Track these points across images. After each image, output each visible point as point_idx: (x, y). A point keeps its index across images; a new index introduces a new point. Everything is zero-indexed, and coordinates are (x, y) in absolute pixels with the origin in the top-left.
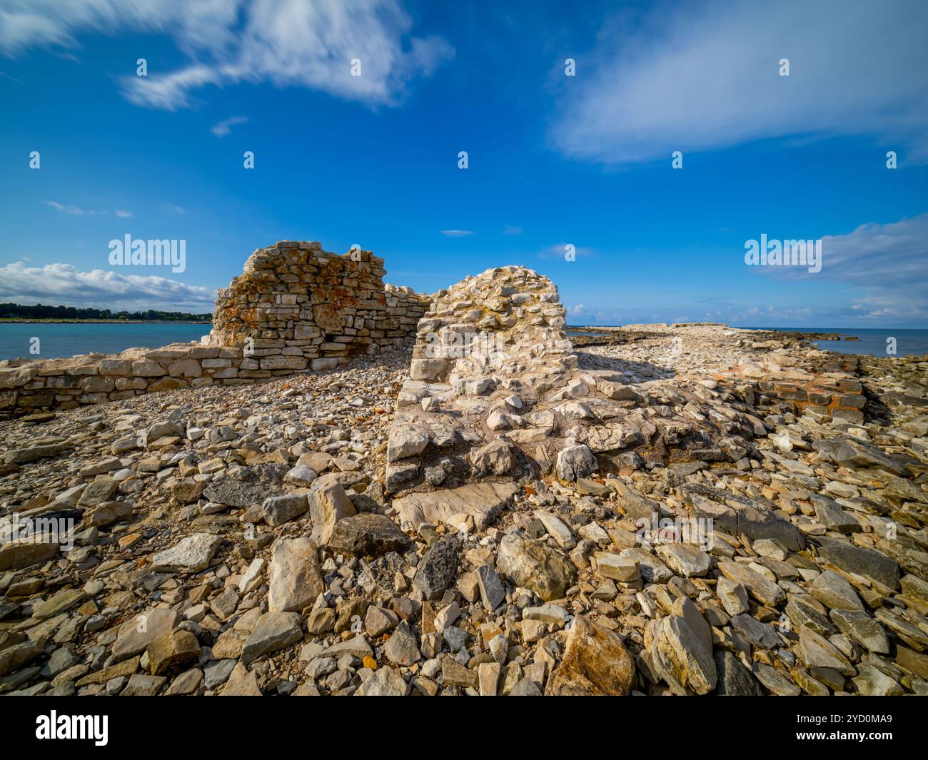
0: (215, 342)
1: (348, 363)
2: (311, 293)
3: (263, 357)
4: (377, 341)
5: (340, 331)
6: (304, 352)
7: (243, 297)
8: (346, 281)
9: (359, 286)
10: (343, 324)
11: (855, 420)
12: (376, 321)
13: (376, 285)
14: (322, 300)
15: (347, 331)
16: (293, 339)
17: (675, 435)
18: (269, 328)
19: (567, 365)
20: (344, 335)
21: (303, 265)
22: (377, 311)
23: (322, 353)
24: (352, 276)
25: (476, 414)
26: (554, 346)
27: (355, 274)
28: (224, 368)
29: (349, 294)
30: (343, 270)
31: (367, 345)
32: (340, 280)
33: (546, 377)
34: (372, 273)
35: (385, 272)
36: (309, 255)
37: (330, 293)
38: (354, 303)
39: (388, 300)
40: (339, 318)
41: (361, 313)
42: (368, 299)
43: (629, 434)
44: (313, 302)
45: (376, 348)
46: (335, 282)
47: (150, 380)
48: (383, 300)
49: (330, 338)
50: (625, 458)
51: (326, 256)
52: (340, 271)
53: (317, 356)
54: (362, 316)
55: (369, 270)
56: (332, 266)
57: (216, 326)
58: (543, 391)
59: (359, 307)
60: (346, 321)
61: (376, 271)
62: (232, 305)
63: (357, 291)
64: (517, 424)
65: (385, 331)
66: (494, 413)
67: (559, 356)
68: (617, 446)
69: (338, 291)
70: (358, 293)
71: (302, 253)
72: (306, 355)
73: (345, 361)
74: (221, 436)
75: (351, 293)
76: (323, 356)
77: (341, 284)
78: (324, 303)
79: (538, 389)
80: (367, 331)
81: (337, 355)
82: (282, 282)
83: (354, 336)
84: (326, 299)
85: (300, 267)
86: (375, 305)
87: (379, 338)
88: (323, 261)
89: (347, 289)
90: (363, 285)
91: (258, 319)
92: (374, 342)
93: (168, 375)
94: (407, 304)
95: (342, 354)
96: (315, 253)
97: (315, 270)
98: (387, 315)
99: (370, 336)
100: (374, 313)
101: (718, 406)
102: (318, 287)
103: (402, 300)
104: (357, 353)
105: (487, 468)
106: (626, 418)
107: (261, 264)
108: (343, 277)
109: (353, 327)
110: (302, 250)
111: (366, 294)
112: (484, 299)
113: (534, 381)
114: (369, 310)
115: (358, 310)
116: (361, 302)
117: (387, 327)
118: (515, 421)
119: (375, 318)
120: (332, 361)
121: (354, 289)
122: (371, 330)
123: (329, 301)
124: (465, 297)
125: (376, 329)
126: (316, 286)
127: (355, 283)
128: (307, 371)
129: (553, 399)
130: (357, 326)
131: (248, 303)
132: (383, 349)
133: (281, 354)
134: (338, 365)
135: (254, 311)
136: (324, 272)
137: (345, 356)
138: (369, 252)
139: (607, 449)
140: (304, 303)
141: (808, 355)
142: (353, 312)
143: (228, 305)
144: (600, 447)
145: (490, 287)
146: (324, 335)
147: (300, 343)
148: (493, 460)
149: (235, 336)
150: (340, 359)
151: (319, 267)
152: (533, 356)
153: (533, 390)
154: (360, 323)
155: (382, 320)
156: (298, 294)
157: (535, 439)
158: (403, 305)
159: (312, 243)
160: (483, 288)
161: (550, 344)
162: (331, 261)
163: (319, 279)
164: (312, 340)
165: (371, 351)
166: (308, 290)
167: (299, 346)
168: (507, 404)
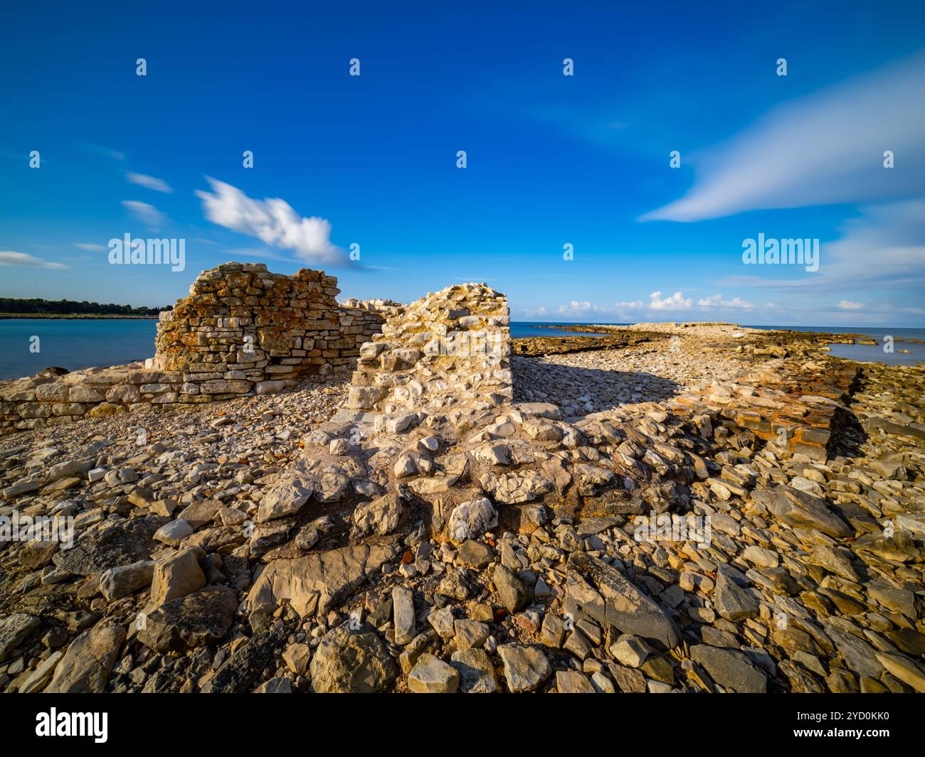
0: (157, 365)
1: (296, 385)
2: (256, 315)
3: (204, 381)
4: (331, 361)
5: (287, 354)
6: (247, 376)
7: (184, 320)
8: (293, 303)
9: (308, 307)
10: (291, 346)
11: (817, 457)
12: (328, 341)
13: (328, 305)
14: (267, 323)
15: (295, 353)
16: (235, 362)
17: (590, 486)
18: (210, 352)
19: (499, 398)
20: (291, 357)
21: (246, 287)
22: (329, 331)
23: (267, 377)
24: (300, 297)
25: (386, 457)
26: (492, 376)
27: (305, 295)
28: (163, 393)
29: (296, 315)
30: (291, 292)
31: (319, 366)
32: (286, 302)
33: (473, 413)
34: (323, 293)
35: (339, 291)
36: (253, 276)
37: (275, 316)
38: (302, 324)
39: (341, 320)
40: (285, 340)
41: (311, 334)
42: (319, 319)
43: (539, 485)
44: (257, 325)
45: (329, 368)
46: (282, 304)
47: (88, 405)
48: (337, 320)
49: (276, 361)
50: (530, 512)
51: (271, 277)
52: (287, 292)
53: (260, 379)
54: (312, 337)
55: (320, 290)
56: (278, 288)
57: (158, 350)
58: (465, 430)
59: (308, 328)
60: (294, 343)
61: (328, 291)
62: (173, 329)
63: (306, 312)
64: (424, 471)
65: (340, 351)
66: (403, 457)
67: (493, 388)
68: (523, 499)
69: (285, 312)
70: (307, 314)
71: (247, 276)
72: (249, 378)
73: (293, 383)
74: (120, 479)
75: (299, 314)
76: (269, 379)
77: (288, 305)
78: (269, 326)
79: (460, 427)
80: (319, 352)
81: (284, 377)
82: (224, 306)
83: (303, 358)
84: (271, 321)
85: (243, 290)
86: (327, 325)
87: (332, 358)
88: (268, 283)
89: (295, 310)
90: (312, 306)
91: (199, 343)
92: (327, 362)
93: (106, 401)
94: (364, 322)
95: (290, 376)
96: (260, 275)
97: (258, 292)
98: (341, 335)
99: (322, 356)
100: (326, 333)
101: (660, 444)
102: (263, 309)
103: (357, 319)
104: (307, 375)
105: (370, 527)
106: (544, 465)
107: (203, 288)
108: (291, 298)
109: (302, 348)
110: (245, 272)
111: (315, 315)
112: (433, 322)
113: (458, 418)
114: (320, 331)
115: (307, 331)
116: (310, 323)
117: (342, 347)
118: (423, 468)
119: (327, 338)
120: (278, 385)
121: (302, 310)
122: (322, 350)
123: (274, 324)
124: (416, 319)
125: (329, 349)
126: (260, 308)
127: (303, 304)
128: (251, 394)
129: (472, 440)
130: (306, 347)
131: (189, 327)
132: (336, 369)
133: (222, 378)
134: (284, 388)
135: (195, 335)
136: (269, 294)
137: (293, 378)
138: (320, 271)
139: (512, 502)
140: (247, 325)
141: (804, 367)
142: (302, 333)
143: (169, 329)
144: (505, 500)
145: (440, 309)
146: (268, 358)
147: (242, 366)
148: (377, 518)
149: (175, 360)
150: (287, 381)
151: (264, 289)
152: (469, 386)
153: (456, 429)
154: (309, 344)
155: (335, 340)
156: (241, 317)
157: (437, 490)
158: (359, 323)
159: (257, 265)
160: (433, 309)
161: (488, 375)
162: (277, 283)
163: (264, 302)
164: (255, 363)
165: (323, 371)
166: (252, 313)
167: (242, 370)
168: (421, 446)
